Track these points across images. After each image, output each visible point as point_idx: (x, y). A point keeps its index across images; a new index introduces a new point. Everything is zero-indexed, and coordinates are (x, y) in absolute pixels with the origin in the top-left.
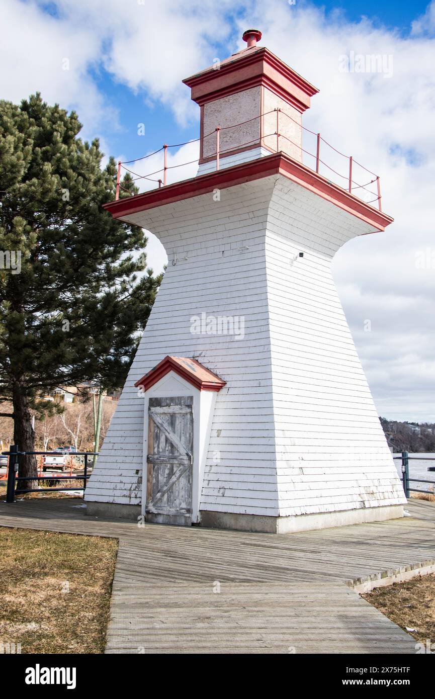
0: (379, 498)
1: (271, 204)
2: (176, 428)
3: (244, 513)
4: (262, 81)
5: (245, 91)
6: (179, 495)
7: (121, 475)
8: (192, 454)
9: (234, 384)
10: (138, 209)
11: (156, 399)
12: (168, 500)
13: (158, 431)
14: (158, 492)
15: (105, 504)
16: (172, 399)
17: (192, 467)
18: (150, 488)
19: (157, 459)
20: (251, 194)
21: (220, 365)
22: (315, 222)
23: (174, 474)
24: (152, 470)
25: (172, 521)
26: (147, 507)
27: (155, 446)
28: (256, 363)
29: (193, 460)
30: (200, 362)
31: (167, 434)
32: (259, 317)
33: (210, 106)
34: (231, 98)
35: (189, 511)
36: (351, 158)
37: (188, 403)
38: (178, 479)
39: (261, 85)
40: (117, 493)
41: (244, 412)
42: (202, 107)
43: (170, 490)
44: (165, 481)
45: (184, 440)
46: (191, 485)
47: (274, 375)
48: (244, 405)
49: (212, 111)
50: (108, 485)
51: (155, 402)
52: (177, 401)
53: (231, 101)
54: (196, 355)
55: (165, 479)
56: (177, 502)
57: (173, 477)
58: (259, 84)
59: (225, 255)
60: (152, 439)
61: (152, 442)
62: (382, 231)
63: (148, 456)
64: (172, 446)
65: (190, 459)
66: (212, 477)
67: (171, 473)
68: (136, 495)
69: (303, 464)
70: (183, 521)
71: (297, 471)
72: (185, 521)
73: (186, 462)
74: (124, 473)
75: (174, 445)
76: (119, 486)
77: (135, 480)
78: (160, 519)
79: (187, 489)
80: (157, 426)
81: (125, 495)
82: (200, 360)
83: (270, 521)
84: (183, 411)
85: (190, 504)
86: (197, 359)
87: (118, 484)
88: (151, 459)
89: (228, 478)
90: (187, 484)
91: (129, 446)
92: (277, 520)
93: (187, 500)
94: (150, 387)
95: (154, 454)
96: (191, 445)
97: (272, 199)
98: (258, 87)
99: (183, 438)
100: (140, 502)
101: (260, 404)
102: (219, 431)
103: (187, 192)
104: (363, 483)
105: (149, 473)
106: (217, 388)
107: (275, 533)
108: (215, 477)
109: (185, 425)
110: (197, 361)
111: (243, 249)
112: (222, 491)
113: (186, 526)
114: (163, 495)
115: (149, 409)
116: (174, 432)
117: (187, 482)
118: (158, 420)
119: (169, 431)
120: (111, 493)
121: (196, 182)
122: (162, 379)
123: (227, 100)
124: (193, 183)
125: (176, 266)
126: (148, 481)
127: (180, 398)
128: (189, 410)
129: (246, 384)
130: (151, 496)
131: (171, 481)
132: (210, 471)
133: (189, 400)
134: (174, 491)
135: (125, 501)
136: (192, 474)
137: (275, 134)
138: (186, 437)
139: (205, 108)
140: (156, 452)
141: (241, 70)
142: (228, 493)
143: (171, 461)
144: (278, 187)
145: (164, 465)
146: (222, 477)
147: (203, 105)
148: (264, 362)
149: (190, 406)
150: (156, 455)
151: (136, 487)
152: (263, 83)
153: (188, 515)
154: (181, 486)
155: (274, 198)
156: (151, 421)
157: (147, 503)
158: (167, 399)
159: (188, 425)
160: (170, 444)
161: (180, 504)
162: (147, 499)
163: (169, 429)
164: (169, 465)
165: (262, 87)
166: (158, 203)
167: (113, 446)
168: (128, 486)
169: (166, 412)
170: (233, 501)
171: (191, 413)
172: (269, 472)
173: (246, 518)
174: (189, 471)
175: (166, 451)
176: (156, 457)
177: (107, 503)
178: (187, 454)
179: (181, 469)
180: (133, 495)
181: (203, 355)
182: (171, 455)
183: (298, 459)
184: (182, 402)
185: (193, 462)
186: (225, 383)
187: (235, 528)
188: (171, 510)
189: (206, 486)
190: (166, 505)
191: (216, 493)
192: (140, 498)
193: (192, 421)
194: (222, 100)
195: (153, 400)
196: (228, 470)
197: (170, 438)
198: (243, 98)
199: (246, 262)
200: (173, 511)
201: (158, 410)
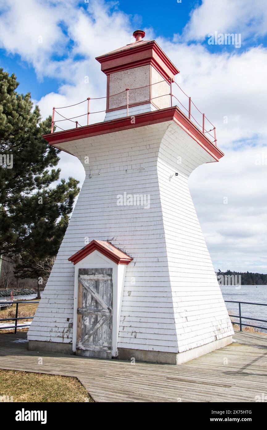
0: (222, 333)
1: (163, 140)
2: (100, 290)
3: (152, 350)
4: (150, 61)
5: (139, 67)
6: (102, 337)
7: (55, 322)
8: (112, 308)
9: (138, 260)
10: (68, 139)
11: (84, 270)
12: (94, 341)
13: (86, 292)
14: (86, 335)
15: (43, 342)
16: (96, 270)
17: (112, 317)
18: (79, 332)
19: (85, 311)
20: (150, 133)
21: (129, 246)
22: (184, 153)
23: (98, 322)
24: (81, 319)
25: (97, 356)
26: (77, 345)
27: (83, 302)
28: (155, 246)
29: (113, 313)
30: (113, 244)
31: (93, 294)
32: (155, 215)
33: (113, 76)
34: (129, 71)
35: (110, 348)
36: (204, 115)
37: (109, 272)
38: (101, 325)
39: (150, 64)
40: (53, 334)
41: (147, 279)
42: (108, 76)
43: (96, 333)
44: (91, 327)
45: (106, 299)
46: (111, 330)
47: (168, 254)
48: (147, 274)
49: (115, 79)
50: (46, 329)
51: (83, 272)
52: (100, 271)
53: (129, 73)
54: (109, 239)
55: (91, 325)
56: (101, 342)
57: (98, 324)
58: (148, 63)
59: (128, 173)
60: (81, 297)
61: (81, 299)
62: (218, 161)
63: (78, 309)
64: (97, 302)
65: (110, 311)
66: (125, 324)
67: (96, 321)
68: (68, 336)
69: (187, 314)
70: (105, 355)
71: (184, 319)
72: (107, 356)
73: (108, 314)
74: (58, 320)
75: (98, 301)
76: (54, 329)
77: (67, 325)
78: (88, 354)
79: (108, 333)
80: (85, 288)
81: (59, 336)
82: (113, 242)
83: (171, 356)
84: (105, 279)
85: (111, 343)
86: (110, 242)
87: (53, 328)
88: (80, 311)
89: (138, 325)
90: (108, 329)
91: (61, 301)
92: (177, 355)
93: (108, 340)
94: (79, 261)
95: (83, 308)
96: (111, 303)
97: (164, 137)
98: (148, 65)
99: (105, 297)
100: (71, 341)
101: (159, 274)
102: (130, 292)
103: (105, 130)
104: (215, 324)
105: (79, 321)
106: (127, 263)
107: (175, 364)
108: (128, 324)
109: (107, 288)
110: (111, 243)
111: (141, 169)
112: (134, 334)
113: (107, 359)
114: (89, 337)
115: (79, 276)
116: (98, 293)
117: (108, 327)
118: (86, 284)
119: (94, 292)
120: (48, 334)
121: (113, 123)
122: (89, 255)
123: (126, 72)
124: (111, 123)
125: (91, 179)
126: (78, 326)
127: (102, 269)
128: (110, 278)
129: (148, 260)
130: (80, 337)
131: (96, 327)
132: (124, 320)
133: (109, 271)
134: (98, 334)
135: (59, 340)
136: (112, 323)
137: (170, 94)
138: (107, 297)
139: (110, 76)
140: (84, 307)
141: (137, 54)
142: (138, 336)
143: (96, 313)
144: (169, 129)
145: (90, 315)
146: (134, 325)
147: (109, 75)
148: (160, 245)
149: (110, 275)
150: (84, 308)
151: (68, 330)
152: (151, 63)
153: (109, 351)
154: (104, 330)
155: (165, 137)
156: (81, 285)
157: (77, 342)
158: (92, 269)
159: (109, 288)
160: (95, 301)
161: (103, 343)
162: (77, 339)
163: (94, 290)
164: (94, 316)
165: (151, 66)
166: (83, 136)
167: (49, 301)
168: (62, 330)
169: (92, 278)
170: (143, 342)
171: (111, 280)
172: (169, 321)
173: (152, 353)
174: (110, 321)
175: (92, 306)
176: (84, 310)
177: (45, 341)
178: (109, 309)
179: (103, 319)
180: (65, 336)
181: (115, 239)
182: (96, 308)
183: (184, 311)
184: (104, 272)
185: (113, 314)
186: (132, 259)
187: (145, 360)
188: (96, 347)
189: (122, 331)
190: (92, 344)
191: (129, 335)
192: (71, 338)
193: (112, 285)
194: (122, 72)
195: (82, 270)
196: (138, 320)
197: (95, 297)
198: (138, 71)
199: (144, 178)
200: (97, 348)
201: (86, 277)
